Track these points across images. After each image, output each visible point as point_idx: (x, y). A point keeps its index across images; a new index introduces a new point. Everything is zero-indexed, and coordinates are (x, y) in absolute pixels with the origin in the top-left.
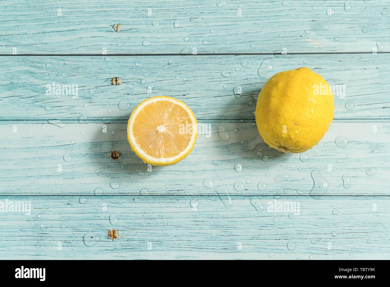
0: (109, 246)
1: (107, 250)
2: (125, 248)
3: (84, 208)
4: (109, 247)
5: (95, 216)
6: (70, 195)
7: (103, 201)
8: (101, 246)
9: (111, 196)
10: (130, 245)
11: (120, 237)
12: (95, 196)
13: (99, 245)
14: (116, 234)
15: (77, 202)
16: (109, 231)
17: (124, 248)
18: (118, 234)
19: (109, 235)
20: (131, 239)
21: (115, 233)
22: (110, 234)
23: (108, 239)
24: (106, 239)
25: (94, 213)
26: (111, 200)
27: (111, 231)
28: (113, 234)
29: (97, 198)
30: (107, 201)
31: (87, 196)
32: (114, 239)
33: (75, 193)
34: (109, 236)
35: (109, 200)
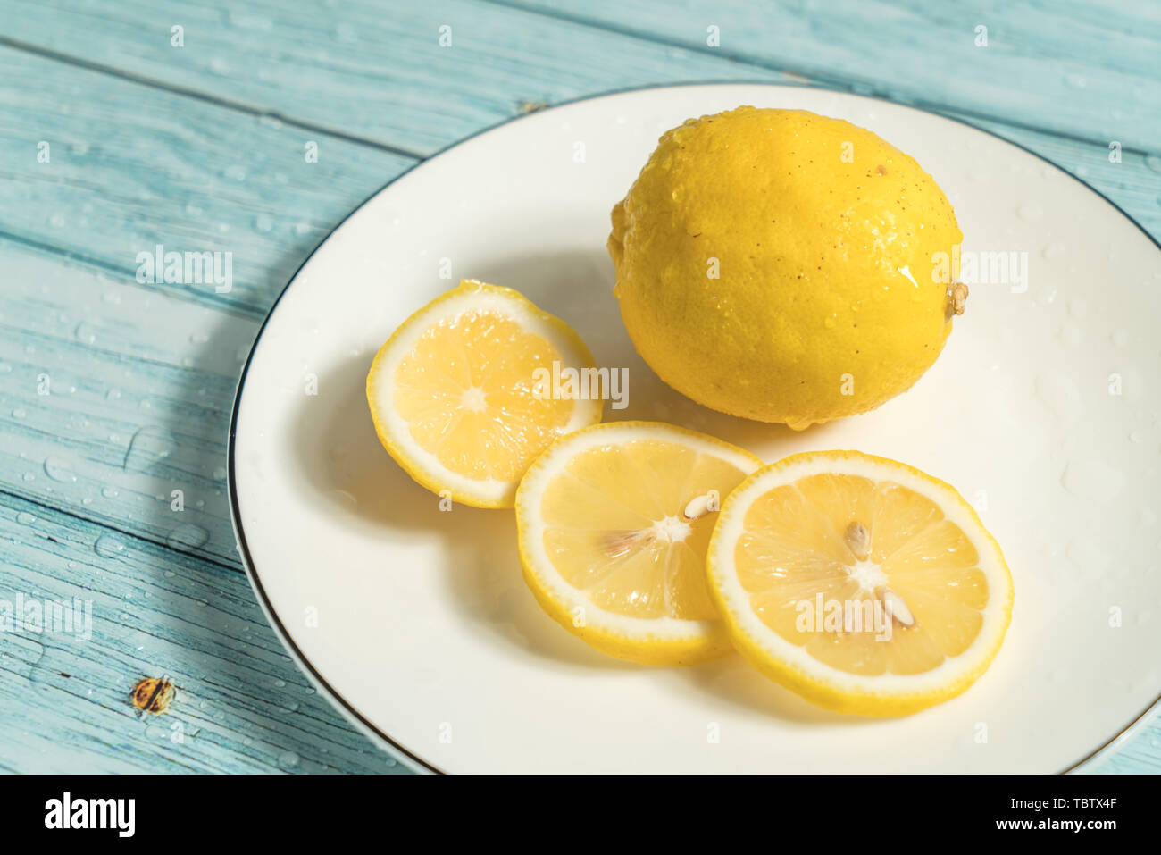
0: (112, 728)
1: (97, 740)
2: (169, 760)
3: (98, 571)
4: (111, 731)
5: (124, 612)
6: (75, 512)
7: (183, 573)
8: (81, 717)
9: (221, 568)
10: (194, 755)
11: (172, 712)
12: (162, 548)
13: (75, 714)
14: (165, 696)
15: (89, 543)
16: (143, 678)
17: (163, 757)
18: (171, 700)
19: (134, 691)
20: (210, 737)
21: (162, 695)
22: (141, 691)
23: (124, 702)
24: (119, 700)
25: (125, 600)
26: (217, 579)
27: (150, 681)
28: (155, 693)
29: (168, 556)
30: (198, 579)
31: (135, 539)
32: (146, 714)
33: (97, 515)
34: (132, 694)
35: (208, 576)
